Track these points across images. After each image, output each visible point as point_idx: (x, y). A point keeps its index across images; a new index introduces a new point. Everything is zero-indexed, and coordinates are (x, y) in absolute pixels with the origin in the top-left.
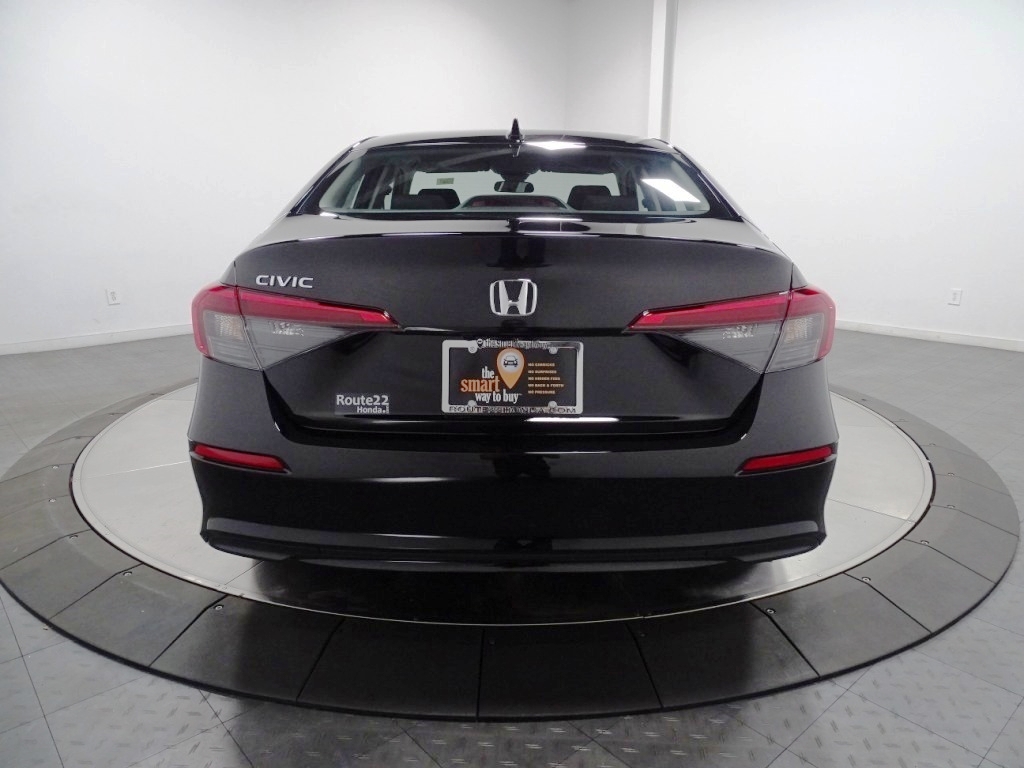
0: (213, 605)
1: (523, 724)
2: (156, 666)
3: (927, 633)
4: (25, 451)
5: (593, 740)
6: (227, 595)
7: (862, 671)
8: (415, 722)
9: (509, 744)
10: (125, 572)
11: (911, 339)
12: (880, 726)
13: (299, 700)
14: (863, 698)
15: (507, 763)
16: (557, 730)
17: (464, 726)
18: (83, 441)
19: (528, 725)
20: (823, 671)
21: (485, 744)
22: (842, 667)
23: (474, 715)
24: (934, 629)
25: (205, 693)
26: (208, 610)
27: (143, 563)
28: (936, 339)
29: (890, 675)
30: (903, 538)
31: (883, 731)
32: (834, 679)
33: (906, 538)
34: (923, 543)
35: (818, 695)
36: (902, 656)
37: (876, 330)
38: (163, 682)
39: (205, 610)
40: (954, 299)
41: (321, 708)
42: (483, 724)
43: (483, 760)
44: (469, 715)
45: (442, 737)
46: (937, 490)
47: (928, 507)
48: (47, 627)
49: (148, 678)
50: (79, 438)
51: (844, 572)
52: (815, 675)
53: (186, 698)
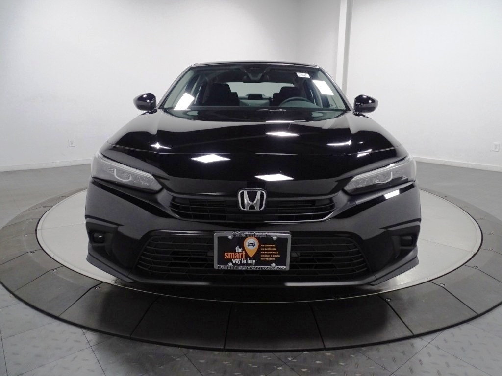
0: (95, 287)
1: (248, 354)
2: (62, 317)
3: (475, 315)
4: (19, 213)
5: (285, 363)
6: (103, 282)
7: (438, 333)
8: (191, 350)
9: (240, 364)
10: (53, 270)
11: (472, 169)
12: (447, 363)
13: (132, 336)
14: (438, 348)
15: (237, 374)
16: (267, 357)
17: (217, 353)
18: (47, 208)
19: (251, 354)
20: (416, 332)
21: (227, 363)
22: (426, 330)
23: (222, 347)
24: (479, 312)
25: (85, 331)
26: (92, 289)
27: (64, 266)
28: (486, 169)
29: (454, 336)
30: (463, 265)
31: (448, 366)
32: (422, 337)
33: (466, 264)
34: (475, 267)
35: (412, 345)
36: (461, 326)
37: (454, 165)
38: (64, 325)
39: (90, 289)
40: (496, 148)
41: (143, 341)
42: (227, 353)
43: (225, 372)
44: (220, 347)
45: (204, 358)
46: (483, 242)
47: (479, 249)
48: (12, 296)
49: (57, 322)
50: (45, 207)
51: (430, 281)
52: (411, 334)
53: (75, 333)
